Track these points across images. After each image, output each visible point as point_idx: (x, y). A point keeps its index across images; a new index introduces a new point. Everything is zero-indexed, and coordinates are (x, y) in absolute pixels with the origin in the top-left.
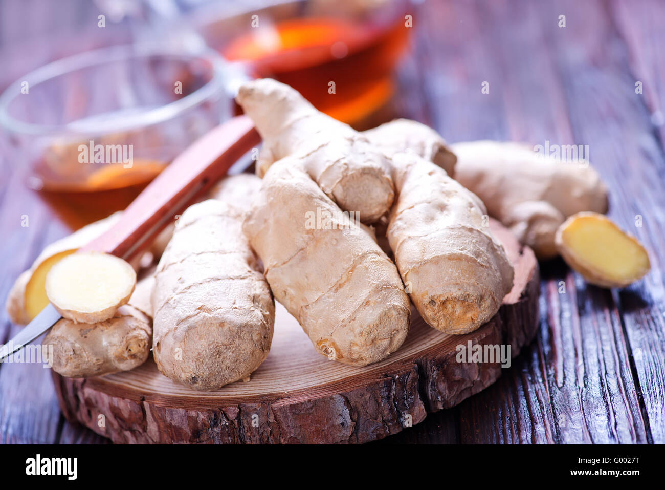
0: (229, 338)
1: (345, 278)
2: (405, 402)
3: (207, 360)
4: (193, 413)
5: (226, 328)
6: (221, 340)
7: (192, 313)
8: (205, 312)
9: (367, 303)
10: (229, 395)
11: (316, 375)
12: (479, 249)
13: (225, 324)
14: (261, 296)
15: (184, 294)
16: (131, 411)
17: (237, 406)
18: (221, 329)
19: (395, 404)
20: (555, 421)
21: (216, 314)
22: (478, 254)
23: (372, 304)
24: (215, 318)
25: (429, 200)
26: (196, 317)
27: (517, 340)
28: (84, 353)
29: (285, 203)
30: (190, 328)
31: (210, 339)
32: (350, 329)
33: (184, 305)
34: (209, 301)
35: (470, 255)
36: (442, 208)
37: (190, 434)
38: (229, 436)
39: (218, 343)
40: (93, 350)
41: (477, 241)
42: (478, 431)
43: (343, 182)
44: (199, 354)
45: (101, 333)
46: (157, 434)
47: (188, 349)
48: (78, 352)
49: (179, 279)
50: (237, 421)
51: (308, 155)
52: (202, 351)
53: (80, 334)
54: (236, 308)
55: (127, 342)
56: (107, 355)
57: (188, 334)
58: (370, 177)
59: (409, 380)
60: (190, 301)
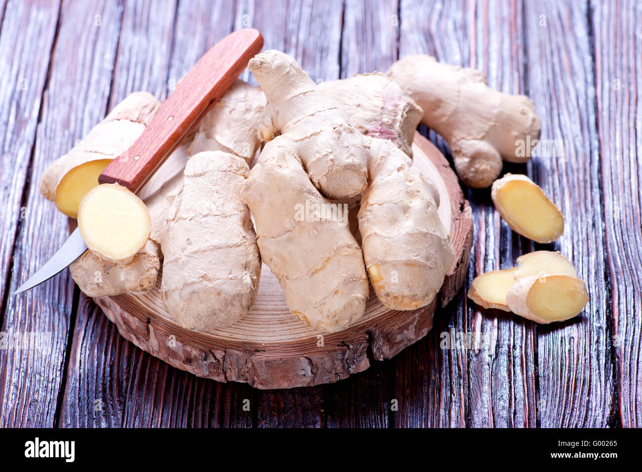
0: (223, 305)
1: (320, 266)
2: (355, 360)
3: (204, 318)
4: (188, 348)
5: (222, 296)
6: (217, 306)
7: (196, 280)
8: (207, 281)
9: (336, 292)
10: (217, 335)
11: (288, 328)
12: (430, 252)
13: (222, 294)
14: (252, 263)
15: (191, 258)
16: (137, 326)
17: (223, 350)
18: (218, 297)
19: (347, 362)
20: (468, 395)
21: (215, 285)
22: (428, 259)
23: (340, 294)
24: (214, 289)
25: (396, 201)
26: (199, 284)
27: (448, 298)
28: (106, 286)
29: (280, 191)
30: (193, 292)
31: (209, 305)
32: (320, 311)
33: (190, 269)
34: (210, 270)
35: (422, 261)
36: (406, 210)
37: (184, 359)
38: (214, 369)
39: (214, 308)
40: (113, 284)
41: (429, 245)
42: (408, 391)
43: (328, 176)
44: (199, 314)
45: (121, 270)
46: (157, 347)
47: (190, 309)
48: (101, 285)
49: (187, 240)
50: (222, 360)
51: (302, 140)
52: (202, 313)
53: (104, 271)
54: (231, 279)
55: (140, 281)
56: (123, 287)
57: (191, 297)
58: (350, 172)
59: (360, 348)
60: (195, 267)
